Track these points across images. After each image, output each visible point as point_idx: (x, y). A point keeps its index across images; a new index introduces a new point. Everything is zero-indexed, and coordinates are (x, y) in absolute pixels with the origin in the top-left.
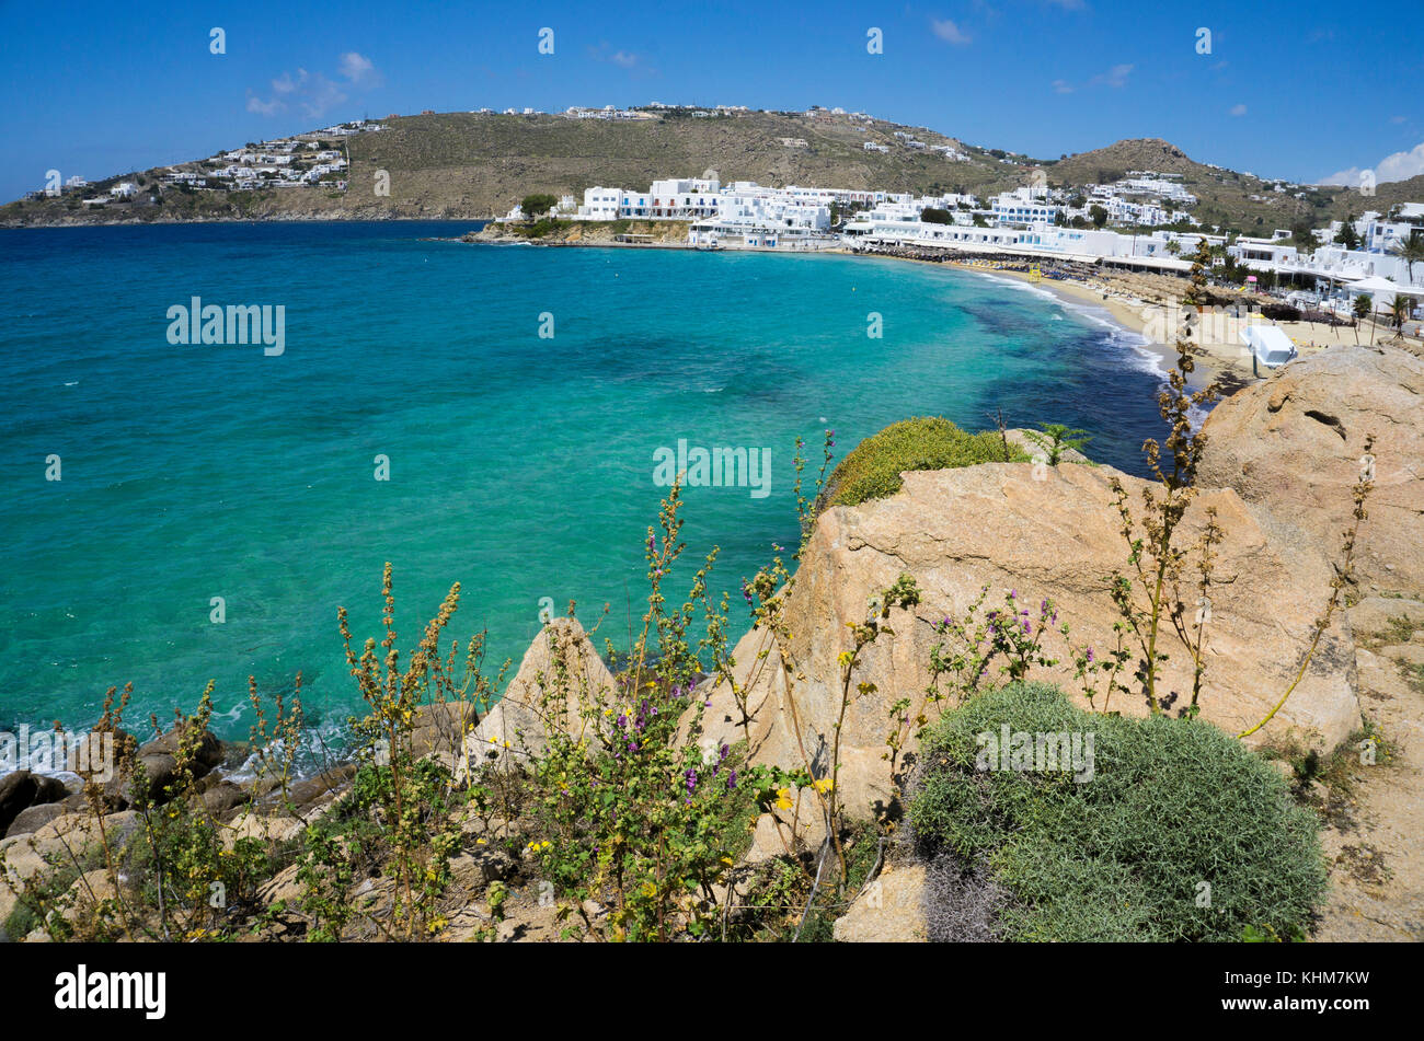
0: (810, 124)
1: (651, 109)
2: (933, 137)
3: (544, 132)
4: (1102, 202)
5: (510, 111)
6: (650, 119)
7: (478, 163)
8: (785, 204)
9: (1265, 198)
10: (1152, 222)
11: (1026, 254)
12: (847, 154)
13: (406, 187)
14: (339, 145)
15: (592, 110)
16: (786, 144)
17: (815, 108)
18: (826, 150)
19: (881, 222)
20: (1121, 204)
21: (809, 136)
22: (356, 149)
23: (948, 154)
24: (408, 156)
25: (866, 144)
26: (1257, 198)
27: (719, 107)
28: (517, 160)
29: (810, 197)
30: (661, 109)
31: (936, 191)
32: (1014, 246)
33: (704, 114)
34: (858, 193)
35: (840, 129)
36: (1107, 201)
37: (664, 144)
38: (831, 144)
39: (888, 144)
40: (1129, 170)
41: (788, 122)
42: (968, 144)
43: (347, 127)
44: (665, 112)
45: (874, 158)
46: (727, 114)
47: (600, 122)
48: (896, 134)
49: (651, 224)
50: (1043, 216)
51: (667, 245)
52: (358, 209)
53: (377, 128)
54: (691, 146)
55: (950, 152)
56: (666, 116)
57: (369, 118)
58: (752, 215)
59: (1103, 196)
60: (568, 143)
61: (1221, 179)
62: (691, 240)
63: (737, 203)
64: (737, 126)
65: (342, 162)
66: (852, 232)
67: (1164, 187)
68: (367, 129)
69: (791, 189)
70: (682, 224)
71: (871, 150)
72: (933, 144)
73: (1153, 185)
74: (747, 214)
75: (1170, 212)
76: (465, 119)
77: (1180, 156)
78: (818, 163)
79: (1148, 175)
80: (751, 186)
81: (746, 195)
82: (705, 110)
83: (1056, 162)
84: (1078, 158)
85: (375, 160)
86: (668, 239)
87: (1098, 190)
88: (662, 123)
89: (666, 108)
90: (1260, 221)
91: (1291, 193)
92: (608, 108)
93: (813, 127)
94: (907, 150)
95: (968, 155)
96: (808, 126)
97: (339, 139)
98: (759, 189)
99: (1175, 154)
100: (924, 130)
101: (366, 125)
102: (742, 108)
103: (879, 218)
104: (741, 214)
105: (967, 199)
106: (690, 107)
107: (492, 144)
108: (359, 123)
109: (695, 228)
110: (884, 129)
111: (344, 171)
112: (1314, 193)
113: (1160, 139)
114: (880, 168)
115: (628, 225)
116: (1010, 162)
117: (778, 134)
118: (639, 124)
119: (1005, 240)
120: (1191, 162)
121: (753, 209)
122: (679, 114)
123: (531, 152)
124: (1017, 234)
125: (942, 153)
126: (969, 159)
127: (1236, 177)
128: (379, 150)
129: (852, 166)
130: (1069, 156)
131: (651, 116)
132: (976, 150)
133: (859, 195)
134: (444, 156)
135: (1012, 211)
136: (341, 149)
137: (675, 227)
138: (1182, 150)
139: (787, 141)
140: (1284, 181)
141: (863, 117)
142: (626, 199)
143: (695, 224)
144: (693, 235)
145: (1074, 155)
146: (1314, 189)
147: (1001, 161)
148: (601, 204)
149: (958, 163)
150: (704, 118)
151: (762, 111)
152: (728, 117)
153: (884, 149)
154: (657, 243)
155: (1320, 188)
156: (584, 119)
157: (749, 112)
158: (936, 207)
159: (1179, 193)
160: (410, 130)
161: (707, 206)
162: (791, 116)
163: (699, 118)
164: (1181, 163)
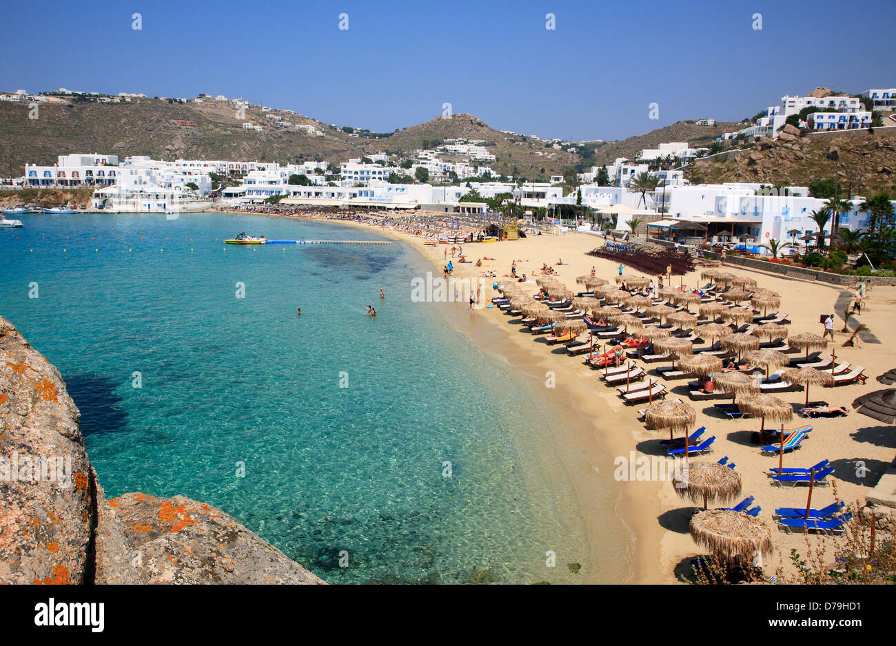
0: (198, 109)
1: (59, 95)
2: (295, 119)
4: (425, 163)
6: (58, 104)
8: (174, 174)
9: (546, 153)
10: (464, 176)
11: (364, 205)
12: (229, 132)
16: (179, 125)
17: (202, 96)
18: (211, 129)
19: (252, 186)
20: (439, 163)
21: (196, 118)
23: (309, 131)
25: (244, 124)
26: (540, 154)
27: (121, 94)
29: (195, 167)
30: (69, 95)
31: (299, 160)
32: (354, 199)
33: (108, 100)
34: (234, 163)
35: (222, 113)
36: (428, 162)
38: (216, 125)
39: (261, 124)
40: (447, 138)
41: (179, 107)
42: (324, 123)
44: (72, 97)
45: (251, 136)
46: (127, 100)
48: (267, 116)
50: (380, 176)
55: (311, 129)
56: (73, 101)
58: (145, 183)
59: (426, 159)
61: (513, 141)
62: (94, 204)
63: (132, 173)
64: (137, 111)
66: (229, 195)
67: (472, 150)
69: (181, 161)
70: (85, 191)
71: (248, 130)
72: (298, 123)
73: (463, 149)
75: (476, 168)
77: (483, 126)
78: (207, 141)
79: (460, 141)
80: (145, 160)
81: (140, 168)
82: (108, 97)
83: (392, 134)
84: (408, 131)
86: (74, 204)
87: (422, 154)
88: (69, 106)
89: (73, 94)
90: (543, 171)
91: (565, 148)
92: (22, 93)
93: (201, 111)
94: (277, 129)
95: (325, 131)
96: (195, 110)
98: (153, 162)
99: (479, 124)
100: (289, 113)
102: (141, 95)
103: (250, 183)
104: (136, 183)
105: (323, 166)
106: (95, 94)
109: (96, 195)
110: (258, 113)
112: (581, 148)
113: (468, 114)
114: (256, 143)
115: (36, 195)
117: (171, 117)
119: (348, 196)
120: (492, 130)
121: (146, 179)
122: (83, 99)
124: (356, 190)
125: (304, 130)
126: (325, 134)
127: (524, 139)
129: (232, 142)
130: (401, 130)
131: (59, 101)
132: (331, 128)
133: (236, 165)
135: (356, 173)
137: (79, 194)
138: (485, 122)
140: (560, 140)
142: (33, 172)
143: (96, 191)
144: (94, 201)
145: (405, 129)
146: (581, 145)
147: (351, 135)
150: (108, 103)
151: (156, 98)
152: (129, 103)
153: (259, 128)
155: (586, 144)
157: (146, 99)
158: (297, 173)
159: (482, 153)
161: (107, 177)
163: (102, 103)
164: (483, 130)
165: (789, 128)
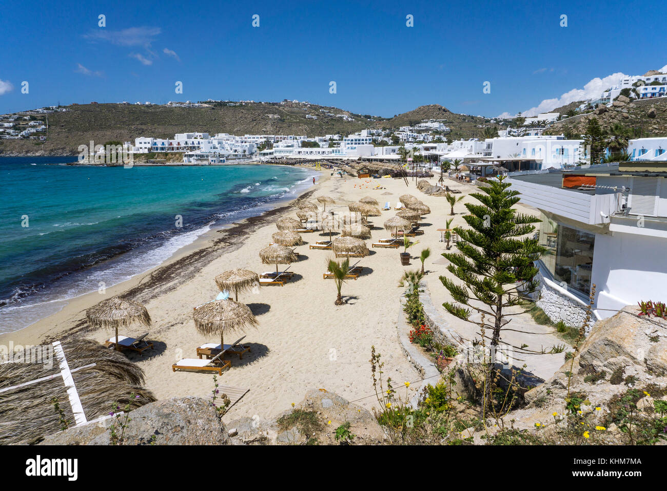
0: (282, 107)
1: (208, 103)
2: (341, 111)
3: (154, 114)
5: (138, 103)
6: (207, 107)
7: (119, 128)
9: (485, 126)
12: (298, 120)
13: (80, 139)
14: (43, 118)
15: (179, 103)
16: (270, 117)
17: (285, 100)
18: (288, 119)
21: (280, 113)
22: (52, 120)
23: (344, 118)
24: (81, 124)
25: (307, 116)
26: (481, 126)
27: (240, 101)
28: (140, 127)
35: (296, 110)
37: (214, 119)
38: (291, 116)
39: (317, 115)
40: (423, 119)
41: (272, 107)
42: (354, 113)
43: (48, 109)
44: (214, 104)
45: (311, 121)
46: (243, 104)
47: (183, 109)
48: (320, 110)
49: (166, 154)
51: (172, 164)
52: (52, 150)
53: (64, 110)
54: (226, 119)
55: (346, 117)
56: (215, 106)
57: (61, 105)
58: (217, 148)
59: (404, 131)
60: (167, 118)
61: (464, 120)
62: (185, 161)
64: (248, 110)
65: (43, 127)
67: (435, 125)
68: (59, 110)
70: (180, 154)
71: (309, 118)
72: (338, 114)
73: (432, 125)
74: (215, 148)
76: (114, 106)
77: (446, 111)
78: (285, 125)
79: (431, 120)
81: (217, 140)
82: (234, 103)
84: (401, 116)
85: (63, 126)
86: (174, 161)
88: (213, 109)
89: (215, 102)
91: (498, 123)
92: (188, 102)
93: (283, 109)
94: (326, 117)
95: (354, 118)
96: (281, 108)
97: (43, 115)
99: (444, 110)
100: (334, 108)
101: (58, 108)
102: (252, 101)
104: (211, 148)
106: (227, 101)
107: (127, 119)
108: (54, 107)
109: (186, 156)
110: (314, 108)
111: (45, 131)
112: (509, 122)
113: (437, 104)
114: (313, 126)
115: (155, 155)
116: (373, 120)
117: (267, 113)
118: (203, 109)
121: (217, 146)
122: (221, 105)
123: (148, 123)
125: (341, 118)
126: (354, 120)
127: (473, 118)
128: (65, 121)
129: (300, 126)
130: (397, 115)
131: (208, 106)
132: (358, 116)
133: (280, 137)
134: (101, 125)
136: (44, 120)
137: (177, 155)
139: (271, 116)
140: (495, 118)
141: (306, 104)
142: (155, 143)
143: (186, 153)
144: (185, 159)
145: (399, 115)
147: (368, 119)
148: (143, 146)
149: (349, 122)
150: (233, 106)
151: (260, 103)
152: (244, 106)
153: (315, 117)
154: (168, 164)
156: (176, 107)
157: (254, 103)
159: (442, 127)
160: (83, 111)
161: (196, 145)
162: (274, 104)
163: (230, 106)
164: (446, 114)
165: (622, 97)
